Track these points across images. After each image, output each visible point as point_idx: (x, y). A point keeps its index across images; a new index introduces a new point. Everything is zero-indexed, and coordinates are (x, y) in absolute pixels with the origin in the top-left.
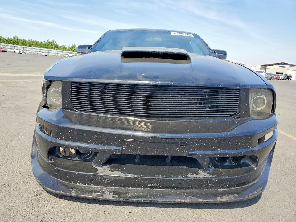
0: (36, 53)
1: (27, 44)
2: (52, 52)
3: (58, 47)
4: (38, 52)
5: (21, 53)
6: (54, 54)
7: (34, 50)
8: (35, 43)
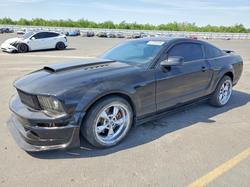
0: (221, 37)
1: (216, 30)
2: (236, 36)
3: (244, 30)
4: (222, 37)
5: (207, 39)
6: (238, 38)
7: (220, 35)
8: (223, 28)
